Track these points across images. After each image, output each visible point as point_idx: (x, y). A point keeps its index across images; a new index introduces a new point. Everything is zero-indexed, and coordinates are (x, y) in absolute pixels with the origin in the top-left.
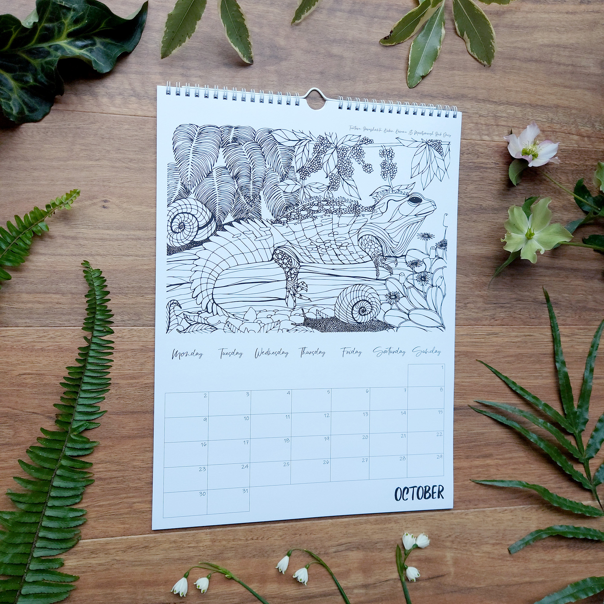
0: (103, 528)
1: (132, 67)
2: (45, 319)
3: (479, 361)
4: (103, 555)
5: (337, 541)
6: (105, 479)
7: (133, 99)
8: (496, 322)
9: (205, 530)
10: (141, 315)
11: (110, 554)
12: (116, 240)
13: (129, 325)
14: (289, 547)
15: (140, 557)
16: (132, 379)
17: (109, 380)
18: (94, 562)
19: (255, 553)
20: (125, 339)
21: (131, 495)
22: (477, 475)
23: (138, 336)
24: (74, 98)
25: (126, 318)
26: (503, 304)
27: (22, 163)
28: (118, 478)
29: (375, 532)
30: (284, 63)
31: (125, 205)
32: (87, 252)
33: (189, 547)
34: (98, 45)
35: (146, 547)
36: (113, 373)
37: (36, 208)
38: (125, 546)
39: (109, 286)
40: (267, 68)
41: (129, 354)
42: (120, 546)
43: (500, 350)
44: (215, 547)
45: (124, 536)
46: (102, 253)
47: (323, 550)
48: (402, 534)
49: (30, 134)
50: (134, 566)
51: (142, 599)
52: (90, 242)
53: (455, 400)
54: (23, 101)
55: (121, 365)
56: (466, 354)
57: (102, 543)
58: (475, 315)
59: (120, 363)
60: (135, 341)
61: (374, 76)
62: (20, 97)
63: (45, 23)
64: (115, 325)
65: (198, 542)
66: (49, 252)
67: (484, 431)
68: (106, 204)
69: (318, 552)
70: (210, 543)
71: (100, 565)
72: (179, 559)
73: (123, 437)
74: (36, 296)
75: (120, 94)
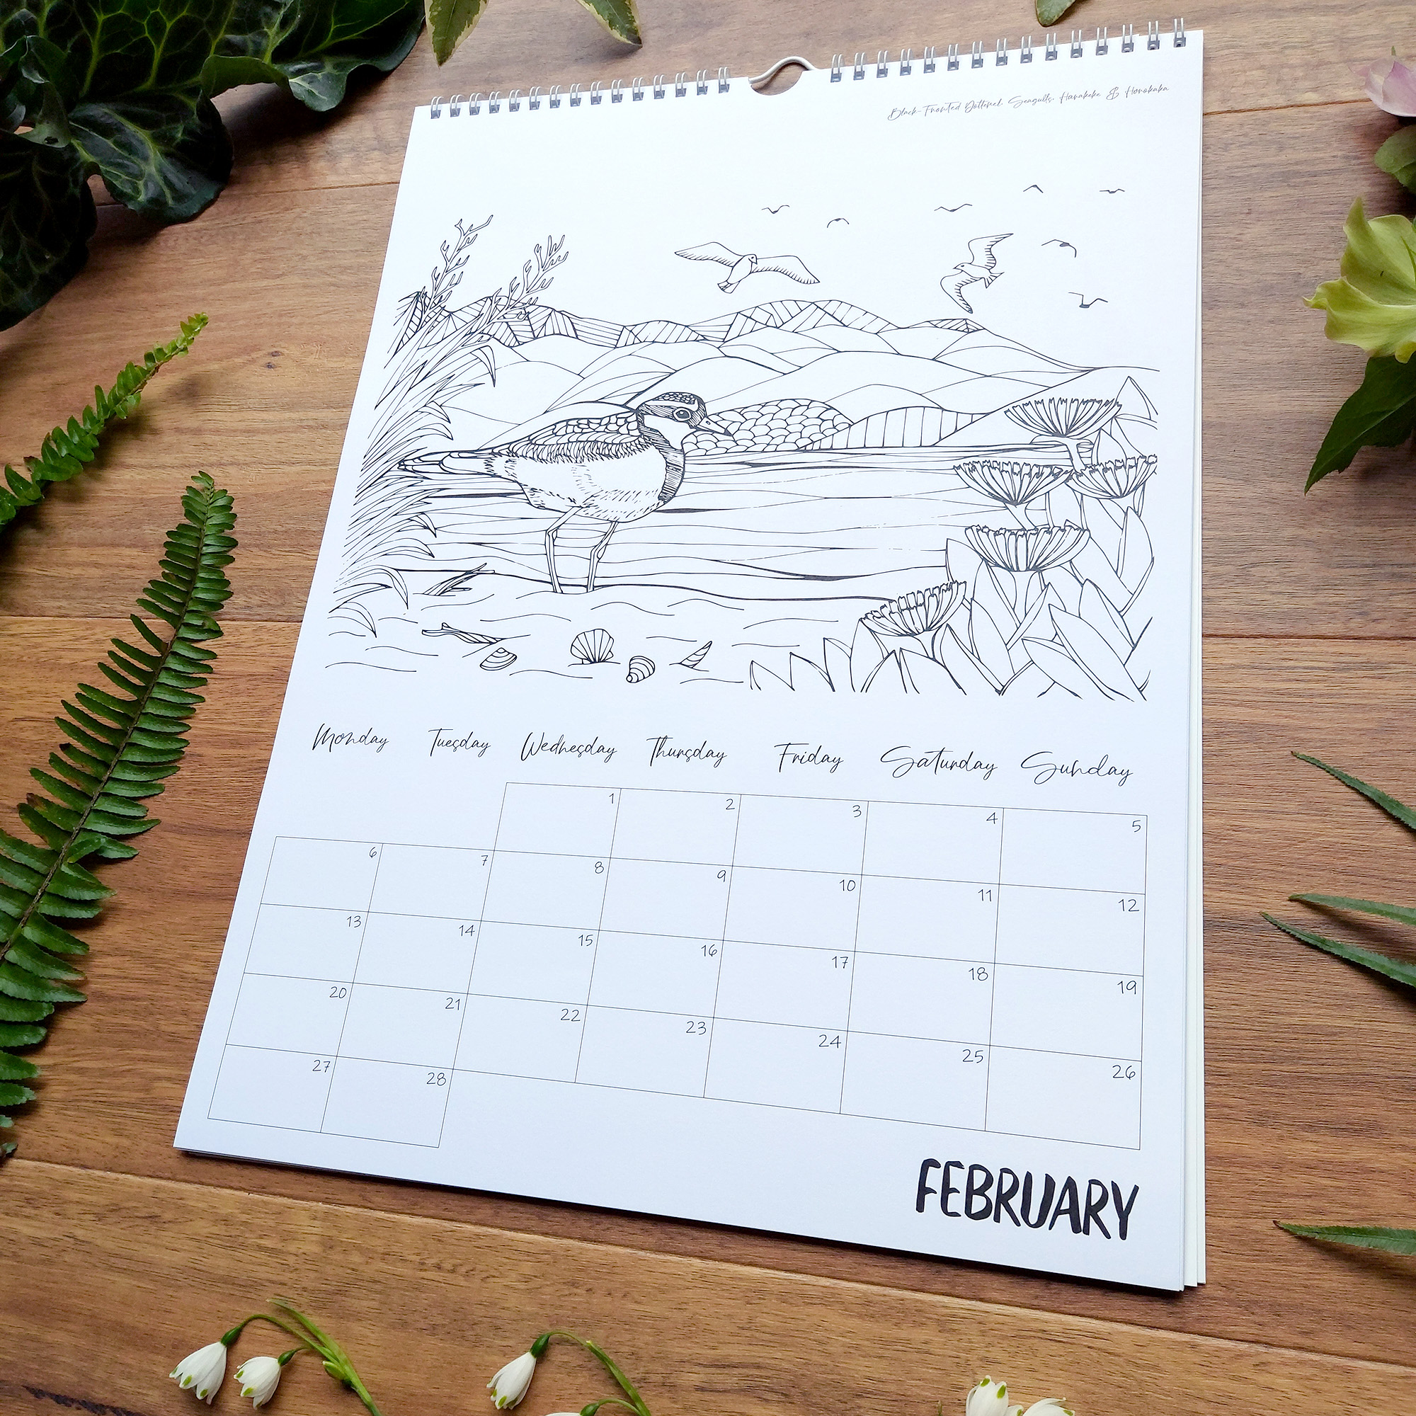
0: (69, 1136)
1: (385, 99)
2: (96, 601)
3: (1305, 759)
4: (51, 1215)
5: (714, 1348)
6: (110, 999)
7: (376, 155)
8: (1372, 624)
9: (315, 1204)
10: (289, 595)
11: (66, 1217)
12: (277, 431)
13: (258, 617)
14: (547, 1326)
15: (132, 1246)
16: (234, 748)
17: (183, 745)
18: (25, 1229)
19: (439, 1320)
20: (242, 650)
21: (155, 1053)
22: (1309, 1202)
23: (272, 645)
24: (265, 171)
25: (255, 600)
26: (1400, 566)
27: (142, 296)
28: (138, 999)
29: (857, 1347)
30: (713, 33)
31: (311, 360)
32: (213, 459)
33: (260, 1248)
34: (329, 68)
35: (152, 1218)
36: (198, 727)
37: (130, 365)
38: (103, 1201)
39: (237, 528)
40: (673, 48)
41: (242, 685)
42: (94, 1198)
43: (1396, 723)
44: (329, 1269)
45: (111, 1170)
46: (241, 459)
47: (657, 1367)
48: (967, 1381)
49: (171, 243)
50: (111, 1268)
51: (105, 1383)
52: (224, 438)
53: (1208, 893)
54: (166, 179)
55: (217, 712)
56: (1250, 732)
57: (56, 1177)
58: (1284, 604)
59: (219, 705)
60: (263, 655)
61: (947, 15)
62: (160, 171)
63: (226, 32)
64: (228, 617)
65: (287, 1237)
66: (144, 461)
67: (1338, 1023)
68: (274, 360)
69: (642, 1370)
70: (316, 1249)
71: (37, 1242)
72: (226, 1280)
73: (177, 893)
74: (94, 552)
75: (353, 150)
